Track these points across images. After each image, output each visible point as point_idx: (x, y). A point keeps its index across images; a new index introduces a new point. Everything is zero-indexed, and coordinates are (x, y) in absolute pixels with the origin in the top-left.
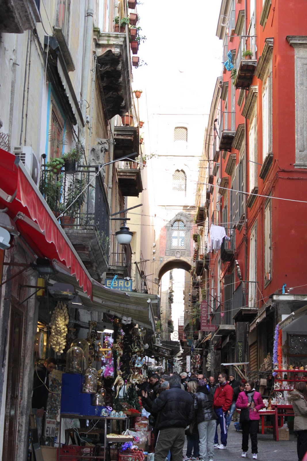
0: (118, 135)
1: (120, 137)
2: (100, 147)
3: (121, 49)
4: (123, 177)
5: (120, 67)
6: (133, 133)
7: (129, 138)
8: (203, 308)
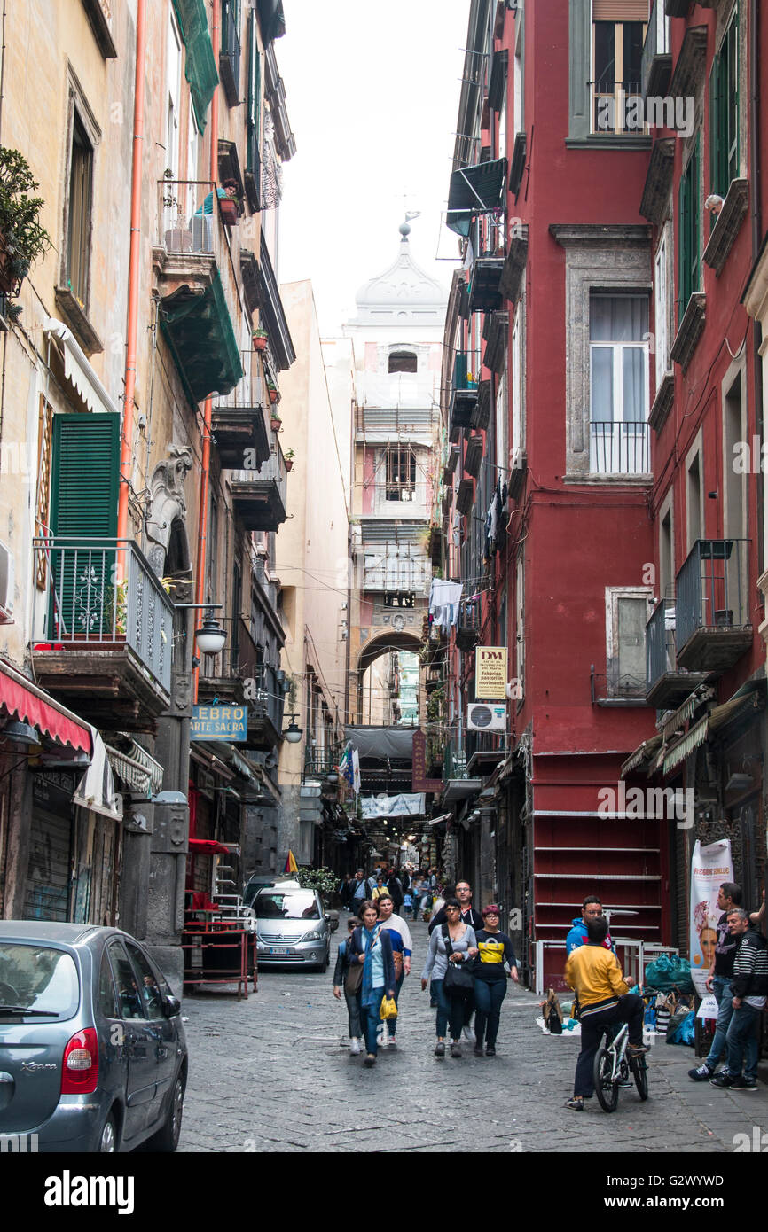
0: (220, 424)
1: (227, 428)
2: (175, 461)
3: (207, 284)
4: (241, 498)
5: (208, 313)
6: (250, 421)
7: (245, 430)
8: (418, 746)
